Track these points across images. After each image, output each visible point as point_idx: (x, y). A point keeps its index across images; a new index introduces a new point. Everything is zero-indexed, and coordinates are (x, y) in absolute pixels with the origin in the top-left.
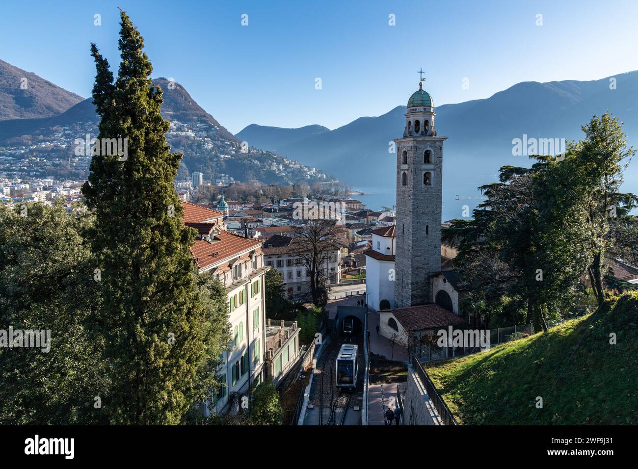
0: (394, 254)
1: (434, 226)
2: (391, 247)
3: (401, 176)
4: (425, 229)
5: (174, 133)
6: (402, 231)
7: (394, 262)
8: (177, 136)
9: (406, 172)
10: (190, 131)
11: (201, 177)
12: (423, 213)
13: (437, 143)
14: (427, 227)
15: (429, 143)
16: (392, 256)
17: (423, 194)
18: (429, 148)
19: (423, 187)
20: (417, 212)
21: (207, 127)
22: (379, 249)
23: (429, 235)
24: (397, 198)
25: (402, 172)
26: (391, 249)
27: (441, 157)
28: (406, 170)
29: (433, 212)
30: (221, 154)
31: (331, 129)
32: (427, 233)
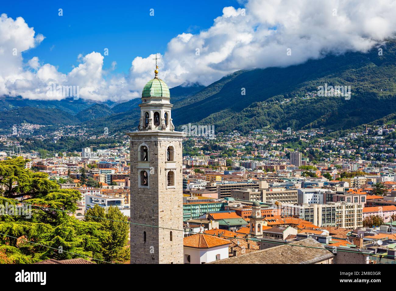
4: (143, 235)
12: (140, 217)
13: (152, 138)
15: (144, 139)
17: (140, 195)
18: (143, 144)
19: (139, 187)
27: (157, 154)
29: (150, 217)
32: (145, 240)
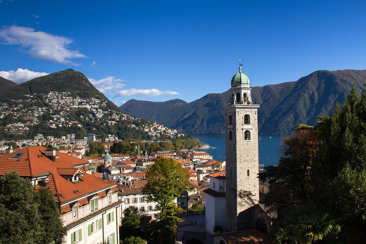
0: (225, 192)
1: (253, 170)
2: (222, 186)
3: (228, 133)
5: (77, 107)
6: (230, 174)
7: (225, 198)
8: (79, 108)
9: (232, 130)
10: (87, 104)
11: (94, 137)
12: (244, 161)
14: (248, 171)
16: (224, 193)
17: (245, 146)
18: (247, 113)
19: (244, 141)
20: (240, 159)
21: (100, 101)
22: (215, 188)
23: (250, 176)
24: (226, 149)
25: (229, 130)
26: (223, 188)
27: (256, 120)
28: (231, 129)
29: (252, 160)
30: (109, 121)
31: (188, 102)
32: (248, 175)
